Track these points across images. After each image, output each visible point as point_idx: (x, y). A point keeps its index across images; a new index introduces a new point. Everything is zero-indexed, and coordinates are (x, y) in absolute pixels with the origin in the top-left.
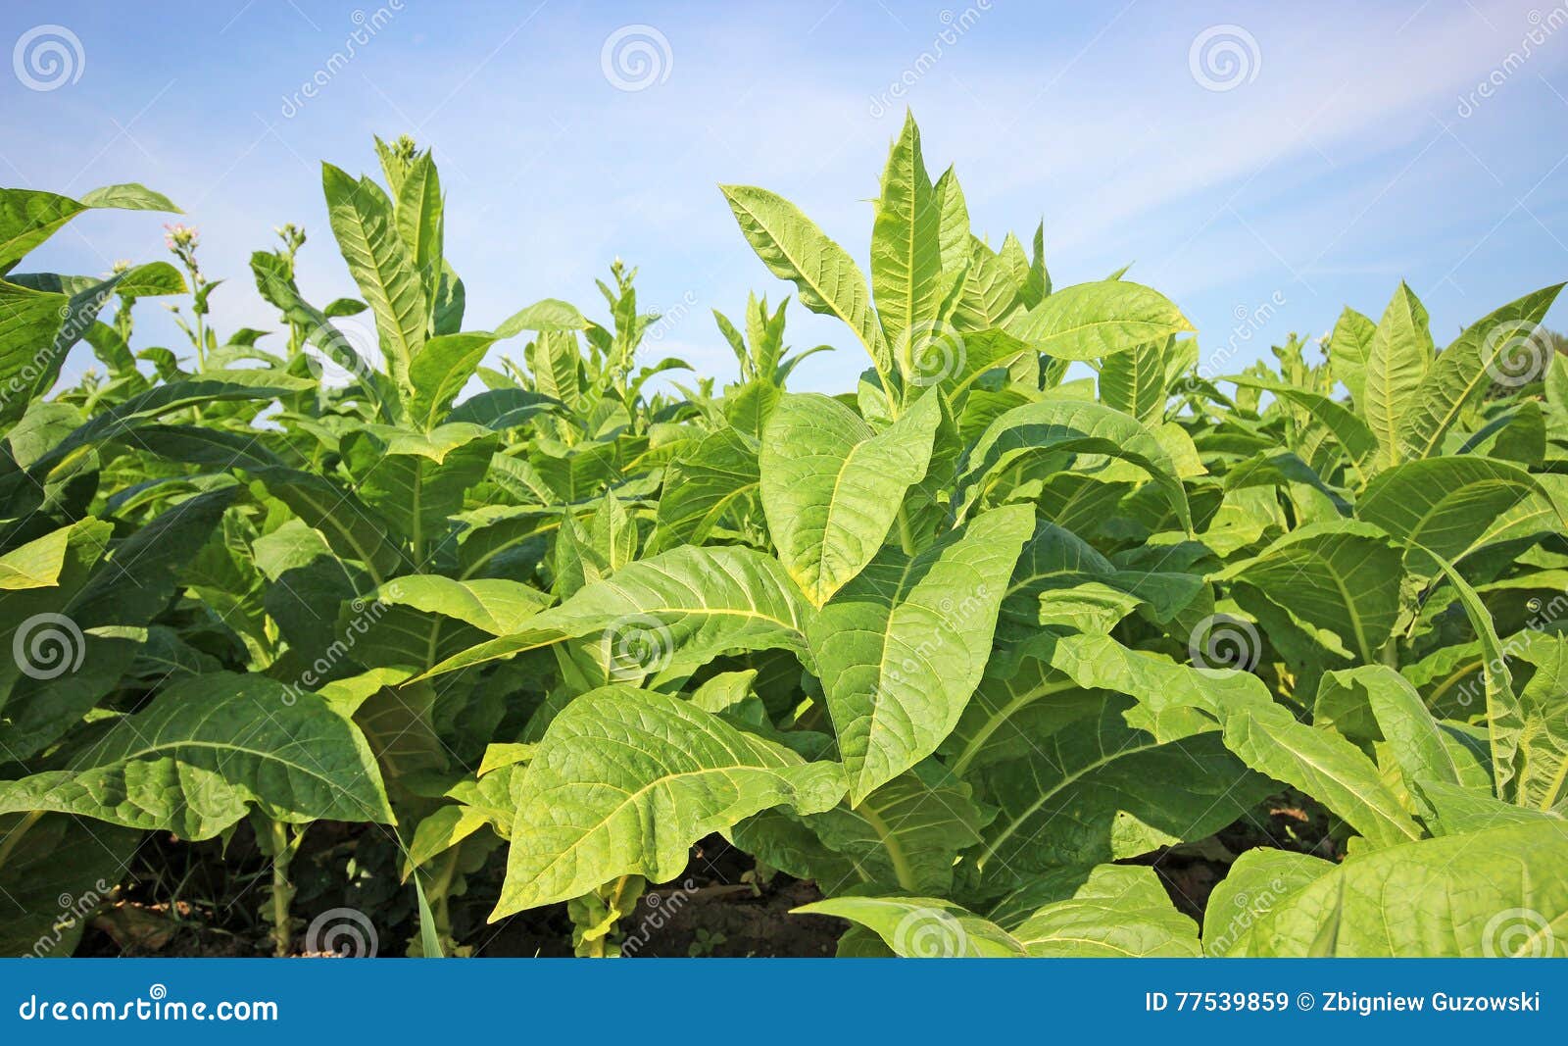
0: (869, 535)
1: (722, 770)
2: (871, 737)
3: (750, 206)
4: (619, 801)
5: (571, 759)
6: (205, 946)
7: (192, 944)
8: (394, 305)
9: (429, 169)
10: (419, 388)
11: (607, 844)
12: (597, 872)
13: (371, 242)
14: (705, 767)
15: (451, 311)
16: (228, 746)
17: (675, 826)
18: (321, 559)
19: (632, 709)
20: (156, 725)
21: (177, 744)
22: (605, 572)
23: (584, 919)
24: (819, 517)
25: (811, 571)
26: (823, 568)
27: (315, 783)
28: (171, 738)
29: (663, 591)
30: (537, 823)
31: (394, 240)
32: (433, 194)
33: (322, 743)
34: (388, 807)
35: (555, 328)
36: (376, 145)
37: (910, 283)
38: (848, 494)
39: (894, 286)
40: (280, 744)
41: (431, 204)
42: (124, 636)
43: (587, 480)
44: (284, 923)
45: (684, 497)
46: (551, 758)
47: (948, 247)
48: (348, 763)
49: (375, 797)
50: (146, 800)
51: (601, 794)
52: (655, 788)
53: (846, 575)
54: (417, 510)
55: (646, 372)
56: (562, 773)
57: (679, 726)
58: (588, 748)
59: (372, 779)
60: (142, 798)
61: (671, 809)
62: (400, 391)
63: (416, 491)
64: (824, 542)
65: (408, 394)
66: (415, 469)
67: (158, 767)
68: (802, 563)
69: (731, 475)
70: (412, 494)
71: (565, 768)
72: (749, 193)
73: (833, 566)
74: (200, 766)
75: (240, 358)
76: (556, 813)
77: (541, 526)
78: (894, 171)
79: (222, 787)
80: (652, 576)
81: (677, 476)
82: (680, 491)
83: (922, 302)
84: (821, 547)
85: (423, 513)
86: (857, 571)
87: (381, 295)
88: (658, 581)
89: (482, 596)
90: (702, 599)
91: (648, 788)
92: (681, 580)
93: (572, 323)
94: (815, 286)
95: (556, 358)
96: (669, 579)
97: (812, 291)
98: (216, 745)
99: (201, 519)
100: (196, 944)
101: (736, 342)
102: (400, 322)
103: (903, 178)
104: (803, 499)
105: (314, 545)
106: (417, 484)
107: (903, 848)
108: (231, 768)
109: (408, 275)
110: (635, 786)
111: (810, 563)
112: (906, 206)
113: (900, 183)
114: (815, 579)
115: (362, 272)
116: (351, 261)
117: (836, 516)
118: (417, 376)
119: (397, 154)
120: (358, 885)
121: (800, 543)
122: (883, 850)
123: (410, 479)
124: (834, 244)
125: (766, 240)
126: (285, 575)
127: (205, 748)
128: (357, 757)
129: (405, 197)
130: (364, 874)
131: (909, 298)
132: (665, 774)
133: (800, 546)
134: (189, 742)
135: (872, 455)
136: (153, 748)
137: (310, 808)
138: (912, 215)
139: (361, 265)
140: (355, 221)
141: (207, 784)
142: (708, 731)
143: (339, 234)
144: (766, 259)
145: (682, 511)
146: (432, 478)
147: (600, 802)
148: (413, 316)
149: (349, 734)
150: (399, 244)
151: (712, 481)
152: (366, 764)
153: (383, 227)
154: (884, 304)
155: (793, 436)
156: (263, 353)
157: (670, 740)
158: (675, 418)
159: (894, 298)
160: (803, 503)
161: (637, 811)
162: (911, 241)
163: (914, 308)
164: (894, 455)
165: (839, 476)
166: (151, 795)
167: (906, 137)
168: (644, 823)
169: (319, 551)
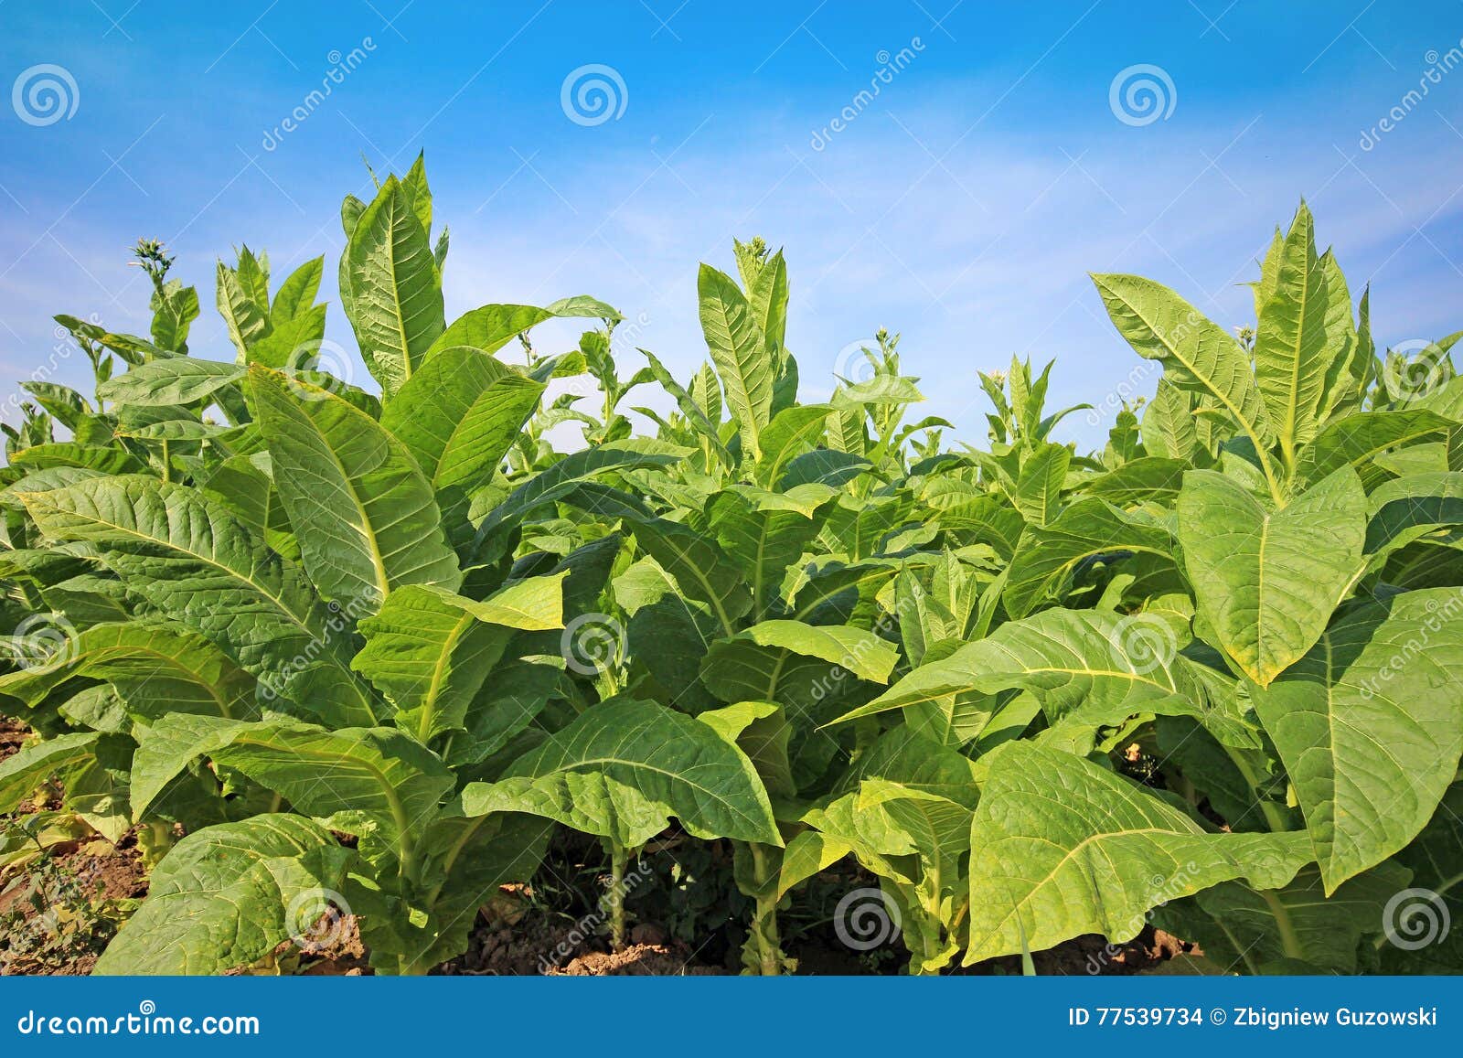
0: (1306, 619)
1: (1140, 831)
2: (1336, 823)
3: (1121, 293)
4: (1059, 857)
5: (1011, 813)
6: (553, 928)
7: (541, 924)
8: (745, 381)
9: (779, 263)
10: (765, 452)
11: (1060, 899)
12: (1058, 927)
13: (731, 329)
14: (1126, 828)
15: (787, 385)
16: (643, 765)
17: (1119, 886)
18: (668, 598)
19: (1050, 766)
20: (582, 742)
21: (602, 761)
22: (950, 624)
23: (918, 949)
24: (1252, 597)
25: (1249, 651)
26: (1261, 649)
27: (716, 804)
28: (597, 754)
29: (1046, 652)
30: (990, 873)
31: (751, 326)
32: (781, 285)
33: (719, 768)
34: (776, 831)
35: (892, 400)
36: (734, 247)
37: (1296, 362)
38: (1275, 574)
39: (1279, 365)
40: (685, 766)
41: (779, 294)
42: (550, 663)
43: (871, 530)
44: (620, 915)
45: (1034, 559)
46: (992, 811)
47: (1331, 323)
48: (742, 788)
49: (765, 821)
50: (588, 808)
51: (1042, 849)
52: (1088, 847)
53: (1287, 659)
54: (760, 559)
55: (908, 429)
56: (1005, 826)
57: (1093, 785)
58: (1025, 804)
59: (762, 804)
60: (585, 806)
61: (1109, 868)
62: (745, 455)
63: (761, 544)
64: (1259, 623)
65: (752, 457)
66: (762, 524)
67: (592, 779)
68: (1240, 643)
69: (1087, 540)
70: (757, 545)
71: (1007, 819)
72: (1122, 280)
73: (1271, 647)
74: (623, 783)
75: (566, 419)
76: (1007, 864)
77: (866, 575)
78: (1287, 255)
79: (644, 801)
80: (1032, 637)
81: (1030, 540)
82: (1030, 554)
83: (1309, 379)
84: (1257, 628)
85: (764, 562)
86: (1300, 655)
87: (736, 372)
88: (1039, 641)
89: (845, 642)
90: (1083, 661)
91: (1082, 845)
92: (1059, 641)
93: (908, 396)
94: (1189, 365)
95: (845, 420)
96: (1048, 640)
97: (1185, 370)
98: (634, 764)
99: (598, 564)
100: (546, 924)
101: (1000, 400)
102: (749, 395)
103: (1295, 263)
104: (1235, 579)
105: (662, 586)
106: (763, 537)
107: (1295, 922)
108: (651, 786)
109: (760, 356)
110: (1072, 844)
111: (1249, 643)
112: (1298, 289)
113: (1292, 267)
114: (1255, 659)
115: (720, 353)
116: (712, 344)
117: (1265, 597)
118: (765, 442)
119: (749, 252)
120: (683, 888)
121: (1237, 623)
122: (1271, 922)
123: (757, 534)
124: (1215, 326)
125: (1136, 322)
126: (641, 610)
127: (624, 765)
128: (747, 784)
129: (757, 289)
130: (689, 879)
131: (1294, 376)
132: (1095, 833)
133: (1237, 627)
134: (612, 760)
135: (1290, 534)
136: (583, 763)
137: (715, 826)
138: (1304, 298)
139: (720, 347)
140: (719, 313)
141: (631, 799)
142: (1119, 792)
143: (704, 322)
144: (1133, 342)
145: (1031, 572)
146: (775, 532)
147: (1042, 858)
148: (762, 389)
149: (740, 762)
150: (754, 329)
151: (1062, 544)
152: (756, 790)
153: (743, 315)
154: (1264, 382)
155: (1208, 515)
156: (583, 416)
157: (1090, 800)
158: (934, 471)
159: (1277, 376)
160: (1235, 583)
161: (1078, 868)
162: (1300, 322)
163: (1299, 385)
164: (1318, 537)
165: (1261, 556)
166: (593, 806)
167: (1300, 225)
168: (1089, 882)
169: (667, 591)
